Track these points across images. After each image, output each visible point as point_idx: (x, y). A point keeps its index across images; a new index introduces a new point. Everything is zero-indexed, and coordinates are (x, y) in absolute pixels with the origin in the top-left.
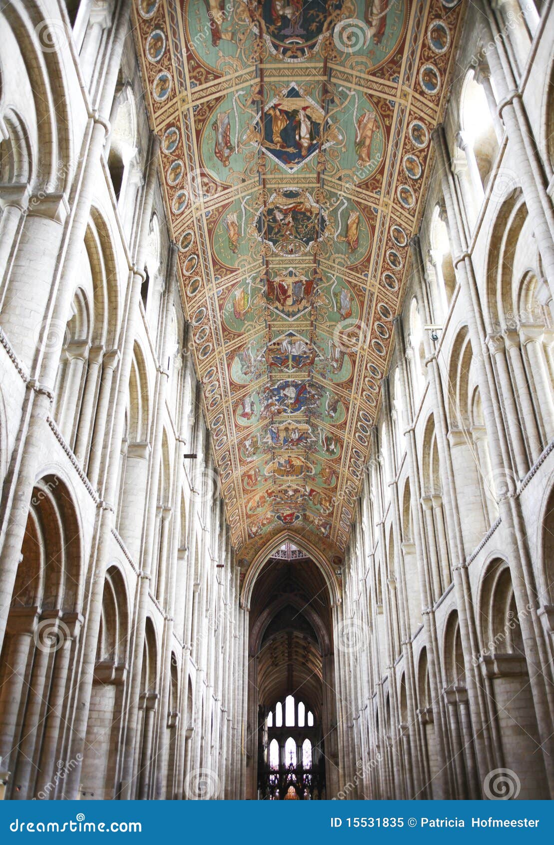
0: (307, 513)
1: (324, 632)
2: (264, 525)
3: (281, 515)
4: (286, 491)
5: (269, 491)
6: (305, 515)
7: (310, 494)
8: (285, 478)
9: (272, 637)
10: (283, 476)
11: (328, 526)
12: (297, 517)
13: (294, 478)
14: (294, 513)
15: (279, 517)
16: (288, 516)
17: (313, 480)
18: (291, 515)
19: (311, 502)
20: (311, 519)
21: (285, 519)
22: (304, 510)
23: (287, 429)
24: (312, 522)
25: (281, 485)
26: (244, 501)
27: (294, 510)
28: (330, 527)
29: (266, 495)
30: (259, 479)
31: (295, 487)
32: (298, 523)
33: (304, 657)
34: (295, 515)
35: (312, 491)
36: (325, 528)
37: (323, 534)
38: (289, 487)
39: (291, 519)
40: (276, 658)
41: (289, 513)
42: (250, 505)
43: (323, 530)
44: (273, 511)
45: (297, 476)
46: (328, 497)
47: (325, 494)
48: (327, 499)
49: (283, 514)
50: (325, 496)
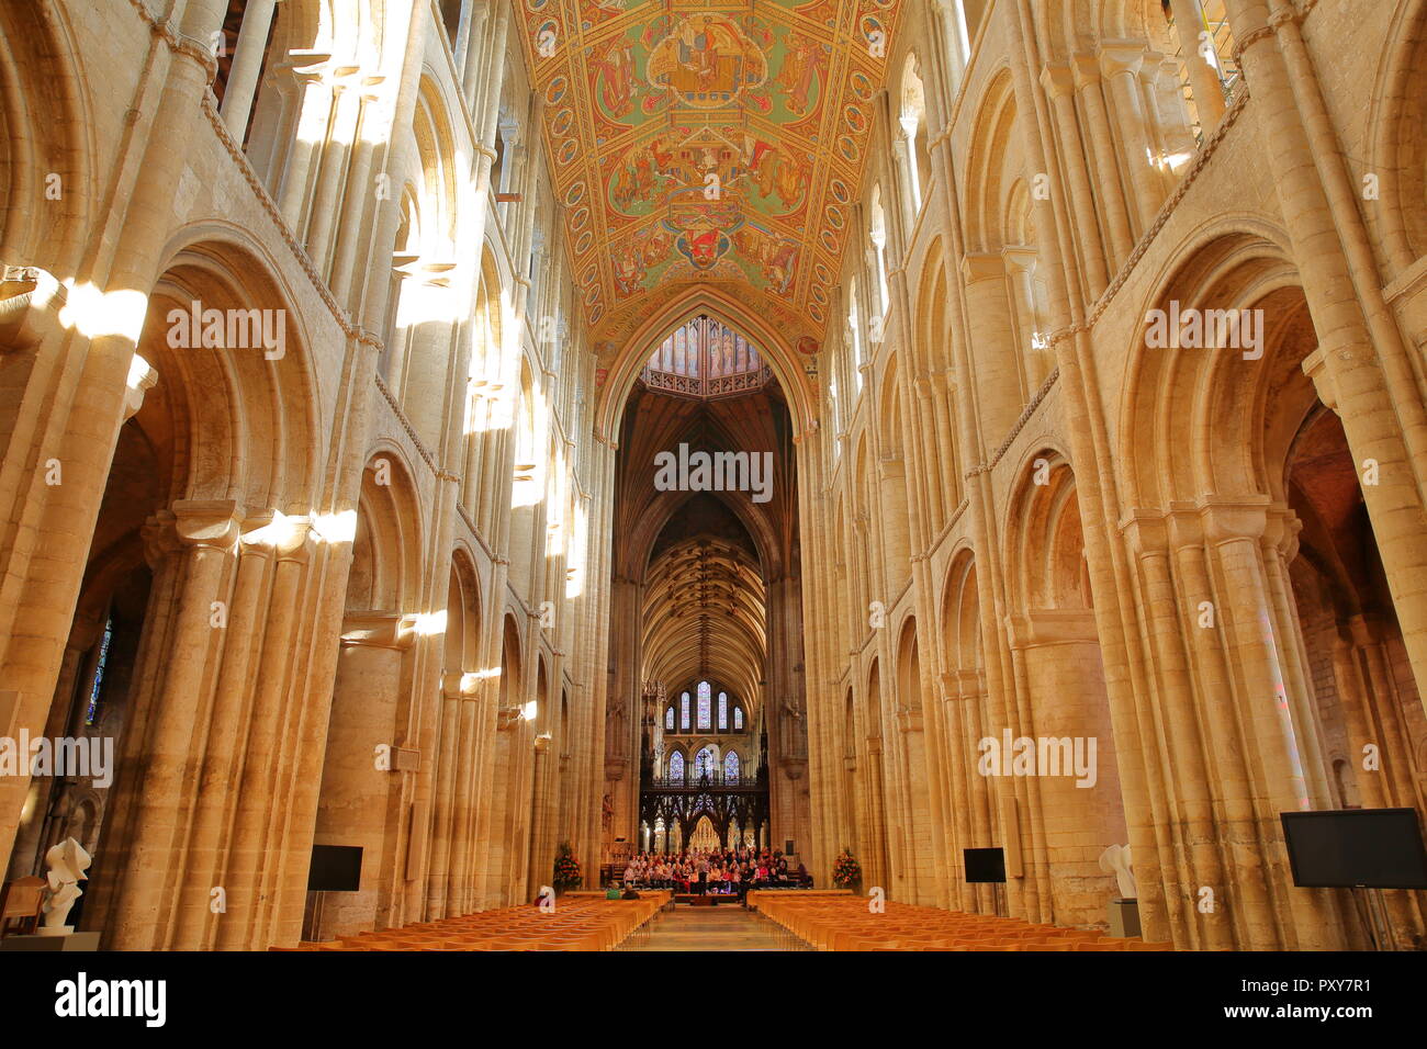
0: (748, 229)
1: (771, 539)
2: (648, 259)
3: (688, 239)
4: (700, 153)
5: (661, 149)
6: (740, 235)
7: (754, 163)
8: (695, 104)
9: (672, 550)
10: (690, 98)
11: (791, 259)
12: (724, 245)
13: (719, 104)
14: (715, 232)
15: (682, 245)
16: (703, 239)
17: (764, 105)
18: (709, 237)
19: (755, 188)
20: (754, 247)
21: (697, 251)
22: (739, 220)
24: (757, 255)
25: (687, 131)
26: (598, 160)
27: (718, 223)
28: (797, 260)
29: (651, 159)
30: (634, 92)
31: (722, 140)
32: (724, 264)
33: (730, 597)
34: (718, 239)
35: (760, 147)
36: (784, 266)
37: (779, 284)
38: (706, 138)
39: (710, 252)
40: (678, 598)
41: (702, 229)
42: (614, 180)
43: (779, 273)
44: (668, 222)
45: (726, 98)
46: (796, 156)
47: (790, 148)
48: (794, 164)
49: (691, 232)
50: (790, 157)
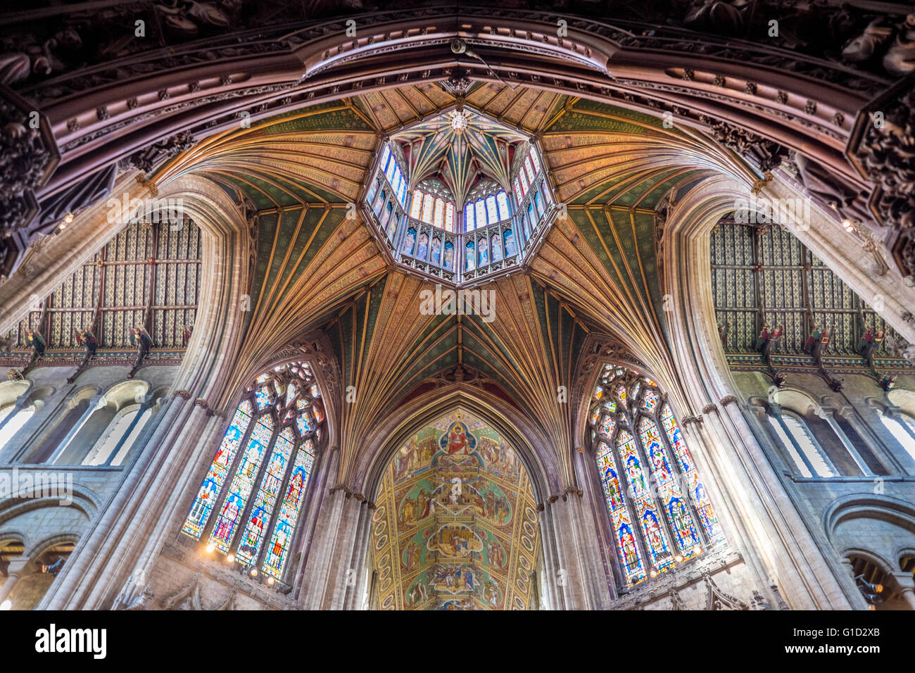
13: (449, 525)
23: (457, 586)
45: (446, 527)
46: (408, 526)
47: (411, 527)
48: (408, 523)
49: (466, 453)
50: (411, 524)
